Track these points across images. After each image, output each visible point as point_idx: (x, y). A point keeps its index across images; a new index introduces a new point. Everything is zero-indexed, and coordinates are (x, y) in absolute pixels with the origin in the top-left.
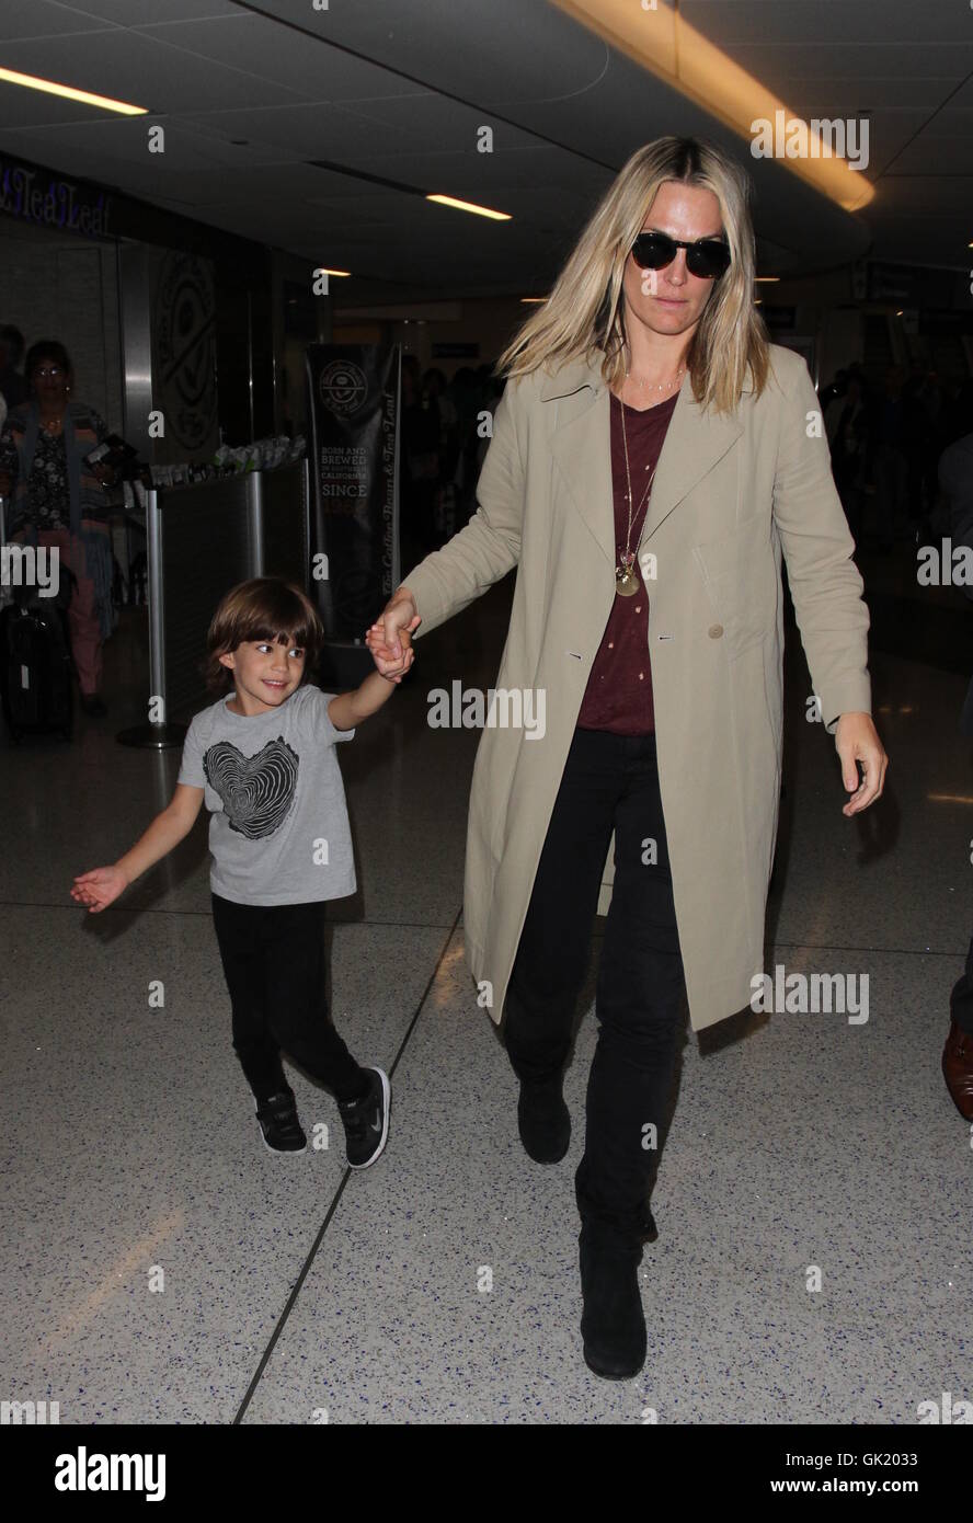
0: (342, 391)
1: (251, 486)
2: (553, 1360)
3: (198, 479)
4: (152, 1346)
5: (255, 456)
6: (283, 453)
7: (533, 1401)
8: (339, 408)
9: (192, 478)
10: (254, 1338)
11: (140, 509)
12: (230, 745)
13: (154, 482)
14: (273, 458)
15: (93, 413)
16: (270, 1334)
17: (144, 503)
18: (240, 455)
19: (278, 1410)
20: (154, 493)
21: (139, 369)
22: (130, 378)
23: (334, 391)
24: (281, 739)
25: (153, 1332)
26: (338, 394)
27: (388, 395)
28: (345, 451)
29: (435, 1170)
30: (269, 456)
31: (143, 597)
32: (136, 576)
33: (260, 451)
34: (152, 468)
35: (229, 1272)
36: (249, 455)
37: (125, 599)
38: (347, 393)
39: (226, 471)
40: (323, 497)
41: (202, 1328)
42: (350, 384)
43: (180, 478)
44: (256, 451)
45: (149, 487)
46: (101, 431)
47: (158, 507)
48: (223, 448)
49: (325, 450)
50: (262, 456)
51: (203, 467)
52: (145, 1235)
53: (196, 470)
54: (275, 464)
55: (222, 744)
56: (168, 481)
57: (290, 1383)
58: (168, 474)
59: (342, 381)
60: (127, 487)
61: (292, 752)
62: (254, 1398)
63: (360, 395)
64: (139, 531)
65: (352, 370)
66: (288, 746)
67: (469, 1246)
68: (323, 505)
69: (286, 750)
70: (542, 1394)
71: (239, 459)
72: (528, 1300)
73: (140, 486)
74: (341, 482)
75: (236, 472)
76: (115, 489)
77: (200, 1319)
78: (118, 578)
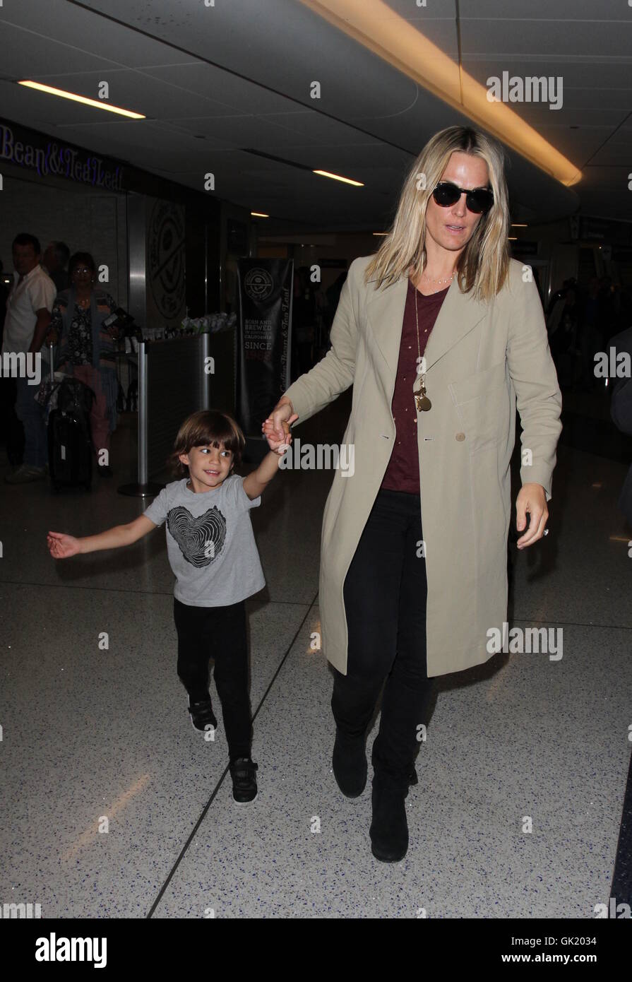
0: (258, 287)
1: (202, 342)
2: (354, 851)
3: (170, 337)
4: (121, 839)
5: (205, 324)
6: (222, 323)
7: (340, 873)
8: (256, 297)
9: (166, 336)
10: (180, 835)
11: (135, 354)
12: (184, 508)
13: (144, 338)
14: (216, 326)
15: (109, 296)
16: (190, 833)
17: (136, 351)
18: (196, 323)
19: (192, 875)
20: (143, 344)
21: (138, 270)
22: (133, 275)
23: (253, 287)
24: (215, 507)
25: (122, 831)
26: (256, 288)
27: (285, 290)
28: (259, 322)
29: (292, 743)
30: (214, 324)
31: (135, 407)
32: (132, 394)
33: (208, 321)
34: (143, 329)
35: (167, 798)
36: (202, 323)
37: (125, 407)
38: (261, 287)
39: (187, 332)
40: (245, 349)
41: (151, 829)
42: (263, 282)
43: (159, 336)
44: (206, 321)
45: (140, 341)
46: (112, 306)
47: (145, 353)
48: (186, 319)
49: (247, 321)
50: (210, 324)
51: (174, 329)
52: (120, 776)
53: (170, 331)
54: (217, 329)
55: (180, 507)
56: (152, 338)
57: (199, 861)
58: (153, 334)
59: (258, 280)
60: (127, 341)
61: (222, 516)
62: (178, 868)
63: (269, 289)
64: (135, 367)
65: (264, 274)
66: (220, 512)
67: (309, 786)
68: (245, 354)
69: (218, 514)
70: (346, 870)
71: (195, 325)
72: (341, 817)
73: (135, 341)
74: (256, 341)
75: (194, 333)
76: (121, 342)
77: (150, 824)
78: (121, 395)
